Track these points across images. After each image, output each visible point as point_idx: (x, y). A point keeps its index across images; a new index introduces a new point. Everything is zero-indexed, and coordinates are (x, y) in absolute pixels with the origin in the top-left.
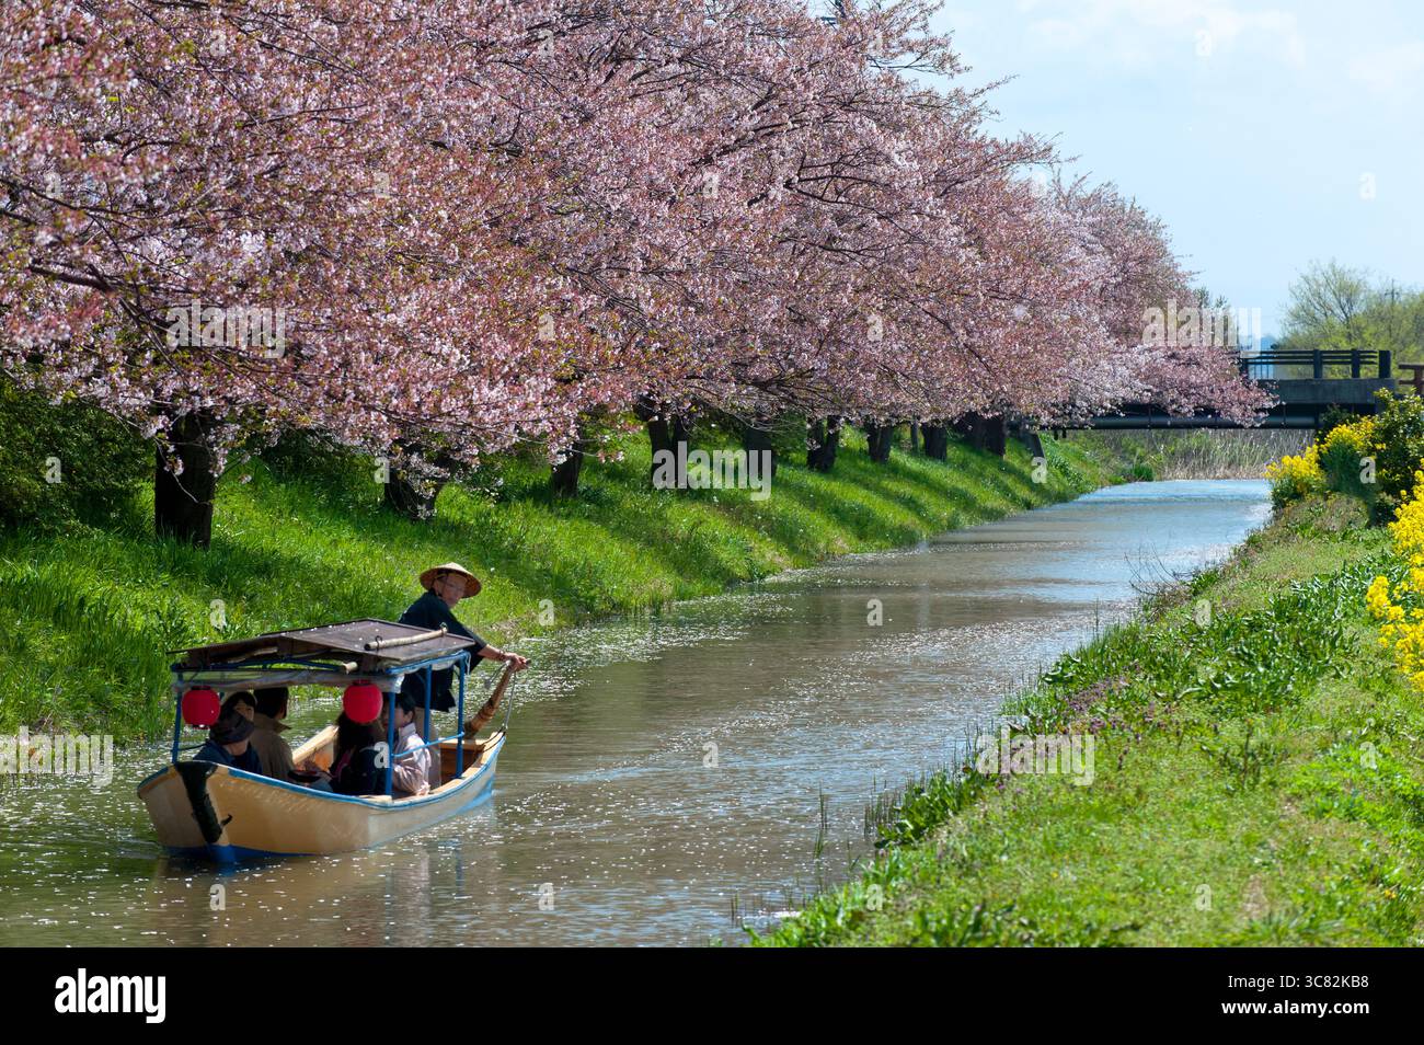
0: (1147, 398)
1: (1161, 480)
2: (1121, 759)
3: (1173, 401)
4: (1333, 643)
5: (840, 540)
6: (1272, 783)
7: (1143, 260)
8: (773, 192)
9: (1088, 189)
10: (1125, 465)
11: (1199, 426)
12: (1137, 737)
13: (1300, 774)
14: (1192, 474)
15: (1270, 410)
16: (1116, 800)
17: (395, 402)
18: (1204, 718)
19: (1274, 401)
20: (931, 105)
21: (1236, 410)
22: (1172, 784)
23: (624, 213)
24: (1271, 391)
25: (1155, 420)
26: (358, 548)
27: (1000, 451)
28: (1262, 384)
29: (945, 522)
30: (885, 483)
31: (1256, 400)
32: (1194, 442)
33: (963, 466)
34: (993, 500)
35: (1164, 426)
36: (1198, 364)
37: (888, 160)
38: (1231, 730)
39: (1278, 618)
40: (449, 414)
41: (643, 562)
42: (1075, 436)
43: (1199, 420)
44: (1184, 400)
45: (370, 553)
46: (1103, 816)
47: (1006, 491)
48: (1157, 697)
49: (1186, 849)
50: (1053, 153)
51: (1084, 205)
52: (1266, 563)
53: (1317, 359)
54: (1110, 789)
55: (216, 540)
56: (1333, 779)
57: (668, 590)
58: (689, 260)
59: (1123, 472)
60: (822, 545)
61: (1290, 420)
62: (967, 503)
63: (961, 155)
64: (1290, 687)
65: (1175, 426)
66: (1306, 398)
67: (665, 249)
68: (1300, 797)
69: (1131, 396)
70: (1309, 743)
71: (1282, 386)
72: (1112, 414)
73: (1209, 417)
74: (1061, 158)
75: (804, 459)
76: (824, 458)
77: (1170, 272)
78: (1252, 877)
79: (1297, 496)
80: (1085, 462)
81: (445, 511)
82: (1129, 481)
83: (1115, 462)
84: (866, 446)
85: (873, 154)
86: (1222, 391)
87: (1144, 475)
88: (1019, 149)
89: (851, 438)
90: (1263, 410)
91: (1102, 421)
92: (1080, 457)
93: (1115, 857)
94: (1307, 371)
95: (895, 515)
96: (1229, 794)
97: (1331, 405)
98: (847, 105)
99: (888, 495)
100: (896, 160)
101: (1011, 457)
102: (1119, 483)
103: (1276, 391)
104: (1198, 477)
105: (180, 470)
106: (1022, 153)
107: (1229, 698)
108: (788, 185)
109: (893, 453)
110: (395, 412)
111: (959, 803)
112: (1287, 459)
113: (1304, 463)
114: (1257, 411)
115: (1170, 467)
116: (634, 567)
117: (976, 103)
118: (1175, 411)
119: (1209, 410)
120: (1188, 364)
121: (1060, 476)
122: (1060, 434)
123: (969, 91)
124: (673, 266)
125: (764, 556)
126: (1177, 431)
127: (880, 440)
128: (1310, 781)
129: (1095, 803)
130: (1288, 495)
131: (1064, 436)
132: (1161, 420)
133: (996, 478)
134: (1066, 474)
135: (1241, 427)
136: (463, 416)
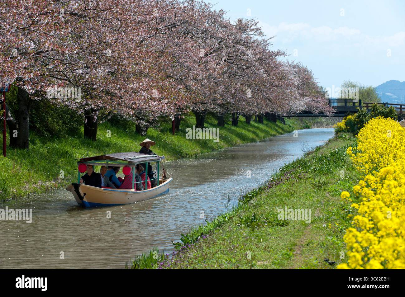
0: (308, 110)
1: (311, 128)
2: (292, 185)
3: (314, 111)
4: (342, 160)
5: (239, 141)
6: (325, 190)
7: (307, 79)
8: (221, 62)
9: (295, 63)
10: (304, 125)
11: (319, 116)
12: (297, 180)
13: (330, 187)
14: (318, 127)
15: (335, 112)
16: (290, 193)
17: (133, 106)
18: (312, 176)
19: (336, 111)
20: (258, 43)
21: (328, 113)
22: (303, 190)
23: (188, 67)
24: (335, 108)
25: (310, 115)
26: (129, 141)
27: (275, 122)
28: (333, 107)
29: (262, 137)
30: (249, 128)
31: (332, 110)
32: (318, 120)
33: (267, 125)
34: (273, 132)
35: (311, 116)
36: (319, 102)
37: (247, 55)
38: (317, 179)
39: (331, 156)
40: (145, 108)
41: (194, 145)
42: (293, 119)
43: (319, 115)
44: (316, 110)
45: (132, 143)
46: (286, 196)
47: (276, 131)
48: (302, 172)
49: (304, 203)
50: (285, 54)
51: (294, 67)
52: (331, 145)
53: (345, 101)
54: (289, 191)
55: (97, 139)
56: (338, 188)
57: (199, 151)
58: (202, 77)
59: (303, 127)
60: (234, 142)
61: (339, 115)
62: (267, 133)
63: (264, 54)
64: (331, 170)
65: (314, 116)
66: (343, 110)
67: (197, 75)
68: (330, 192)
69: (304, 109)
70: (333, 181)
71: (338, 107)
72: (300, 113)
73: (322, 114)
74: (287, 55)
75: (231, 123)
76: (235, 122)
77: (313, 82)
78: (317, 209)
79: (340, 131)
80: (295, 124)
81: (149, 133)
82: (304, 128)
83: (301, 124)
84: (245, 120)
85: (244, 54)
86: (324, 108)
87: (308, 127)
88: (277, 53)
89: (242, 118)
90: (334, 113)
91: (298, 115)
92: (293, 123)
93: (288, 205)
94: (343, 104)
95: (251, 135)
96: (315, 192)
97: (348, 112)
98: (238, 43)
99: (249, 131)
100: (249, 55)
101: (278, 123)
102: (302, 129)
103: (337, 109)
104: (320, 128)
105: (86, 122)
106: (278, 54)
107: (318, 172)
108: (225, 61)
109: (251, 122)
110: (133, 108)
111: (257, 195)
112: (338, 123)
113: (342, 124)
114: (332, 113)
115: (313, 125)
116: (191, 146)
117: (268, 42)
118: (314, 113)
119: (322, 113)
120: (317, 103)
121: (289, 127)
122: (289, 118)
123: (266, 40)
124: (199, 78)
125: (221, 144)
126: (315, 117)
127: (248, 118)
128: (333, 189)
129: (285, 194)
130: (339, 131)
131: (290, 118)
132: (311, 115)
133: (274, 128)
134: (290, 127)
135: (329, 116)
136: (148, 109)
